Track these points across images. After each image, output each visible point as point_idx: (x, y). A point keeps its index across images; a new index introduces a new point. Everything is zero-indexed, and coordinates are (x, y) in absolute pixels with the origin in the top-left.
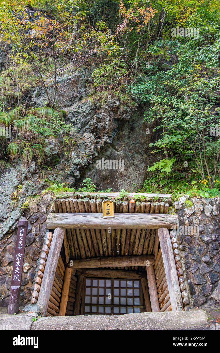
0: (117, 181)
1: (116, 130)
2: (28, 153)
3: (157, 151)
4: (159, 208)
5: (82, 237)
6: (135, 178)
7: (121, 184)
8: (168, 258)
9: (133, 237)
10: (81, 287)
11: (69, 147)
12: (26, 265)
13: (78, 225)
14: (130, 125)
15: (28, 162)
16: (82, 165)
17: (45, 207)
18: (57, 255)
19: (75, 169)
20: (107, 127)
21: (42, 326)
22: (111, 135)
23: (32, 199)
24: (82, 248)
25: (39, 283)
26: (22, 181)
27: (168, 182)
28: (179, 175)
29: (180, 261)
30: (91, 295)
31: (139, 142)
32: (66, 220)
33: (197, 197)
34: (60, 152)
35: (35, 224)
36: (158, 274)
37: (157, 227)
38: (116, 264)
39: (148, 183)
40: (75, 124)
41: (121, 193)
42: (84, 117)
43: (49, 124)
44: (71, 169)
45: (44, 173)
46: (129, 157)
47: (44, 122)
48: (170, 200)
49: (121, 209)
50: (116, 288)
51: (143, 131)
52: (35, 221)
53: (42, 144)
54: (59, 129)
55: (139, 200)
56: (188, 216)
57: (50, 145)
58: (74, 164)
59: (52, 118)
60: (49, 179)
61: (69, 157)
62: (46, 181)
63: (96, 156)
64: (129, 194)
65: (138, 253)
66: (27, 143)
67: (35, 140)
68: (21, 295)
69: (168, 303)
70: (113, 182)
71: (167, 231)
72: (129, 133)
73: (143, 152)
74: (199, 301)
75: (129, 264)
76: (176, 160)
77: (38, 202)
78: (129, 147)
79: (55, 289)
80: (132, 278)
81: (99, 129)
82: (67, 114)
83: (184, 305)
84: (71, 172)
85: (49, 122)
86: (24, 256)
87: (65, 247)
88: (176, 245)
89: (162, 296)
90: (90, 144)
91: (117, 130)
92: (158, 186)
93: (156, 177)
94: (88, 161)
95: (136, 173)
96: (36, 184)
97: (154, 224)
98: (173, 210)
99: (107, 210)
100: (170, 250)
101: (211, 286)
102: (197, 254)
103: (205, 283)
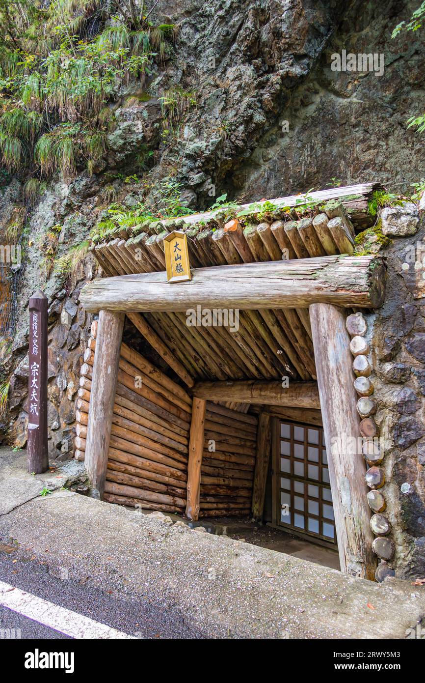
29: (372, 416)
37: (303, 302)
71: (339, 315)
88: (363, 363)
97: (289, 293)
98: (370, 241)
99: (176, 260)
100: (335, 376)
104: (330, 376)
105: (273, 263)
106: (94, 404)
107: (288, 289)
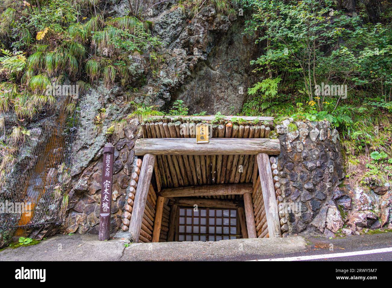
0: (213, 105)
1: (211, 44)
2: (110, 72)
3: (260, 70)
4: (259, 132)
5: (174, 164)
6: (234, 101)
7: (218, 108)
8: (267, 185)
9: (229, 164)
10: (174, 216)
11: (157, 64)
12: (115, 193)
13: (170, 151)
14: (228, 38)
15: (111, 83)
16: (173, 85)
17: (133, 132)
18: (148, 182)
19: (164, 91)
20: (201, 40)
21: (135, 251)
22: (205, 51)
23: (118, 124)
24: (174, 176)
25: (130, 211)
26: (105, 104)
27: (271, 105)
28: (284, 97)
29: (279, 188)
30: (185, 225)
31: (239, 59)
32: (155, 146)
33: (302, 120)
34: (147, 71)
35: (122, 151)
36: (256, 202)
37: (257, 153)
38: (212, 193)
39: (248, 107)
40: (163, 38)
41: (216, 116)
42: (173, 28)
43: (133, 37)
44: (160, 90)
45: (129, 95)
46: (226, 77)
47: (127, 34)
48: (271, 123)
49: (216, 133)
50: (212, 217)
51: (243, 46)
52: (122, 147)
53: (125, 61)
54: (144, 43)
55: (236, 124)
56: (291, 141)
57: (135, 62)
58: (163, 85)
59: (136, 28)
60: (135, 102)
61: (157, 77)
62: (132, 104)
63: (188, 76)
64: (226, 117)
65: (235, 181)
66: (108, 60)
67: (118, 56)
68: (111, 222)
69: (265, 231)
70: (208, 106)
71: (267, 157)
72: (227, 48)
73: (243, 71)
74: (298, 228)
75: (225, 193)
76: (281, 79)
77: (125, 127)
78: (227, 65)
79: (147, 218)
80: (228, 207)
81: (191, 44)
82: (153, 25)
83: (282, 232)
84: (160, 94)
85: (133, 34)
86: (112, 184)
87: (156, 175)
88: (276, 172)
89: (259, 224)
90: (182, 61)
91: (213, 45)
92: (259, 110)
93: (257, 100)
94: (179, 82)
95: (234, 96)
96: (121, 107)
97: (253, 150)
98: (274, 135)
101: (312, 213)
102: (299, 181)
103: (305, 210)
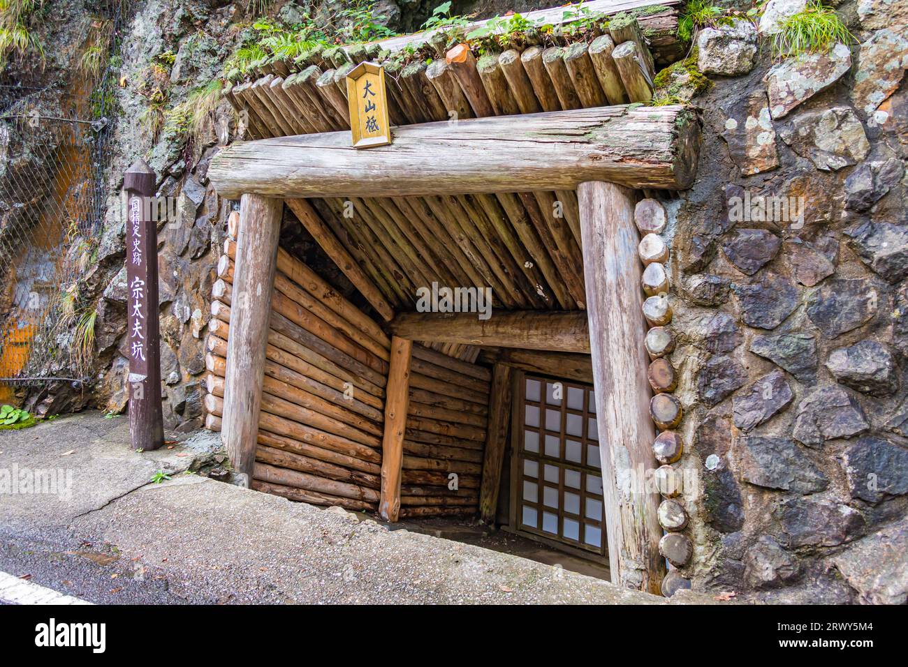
71: (624, 201)
97: (546, 165)
98: (678, 82)
99: (367, 111)
100: (614, 296)
101: (846, 511)
102: (798, 330)
103: (810, 486)
104: (607, 295)
105: (522, 118)
106: (236, 343)
107: (546, 158)
